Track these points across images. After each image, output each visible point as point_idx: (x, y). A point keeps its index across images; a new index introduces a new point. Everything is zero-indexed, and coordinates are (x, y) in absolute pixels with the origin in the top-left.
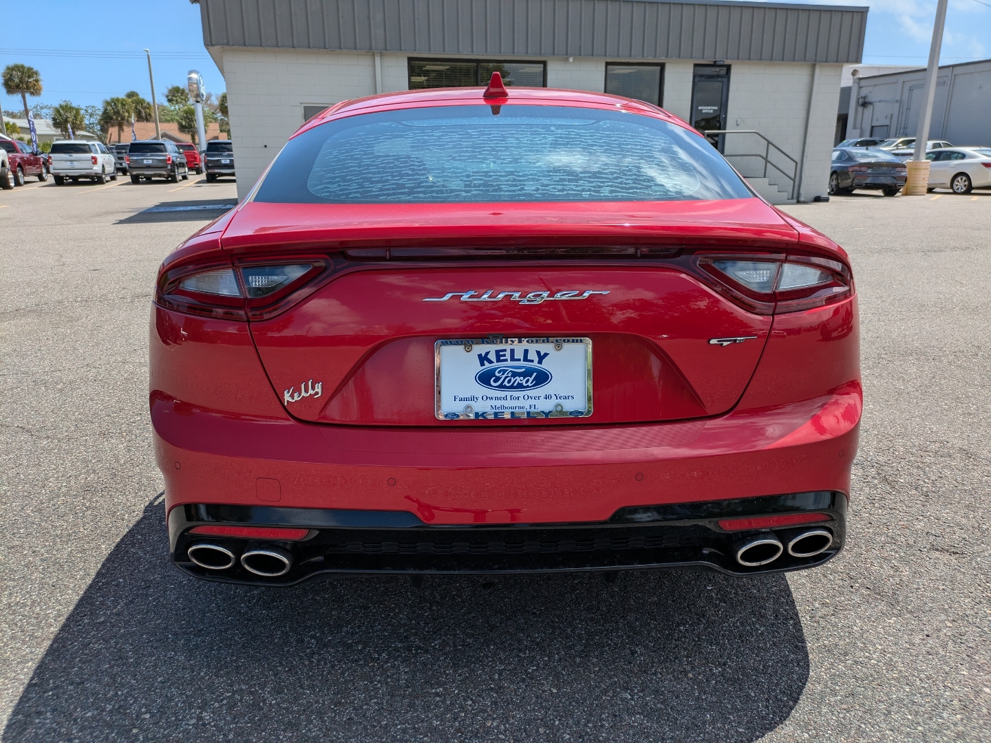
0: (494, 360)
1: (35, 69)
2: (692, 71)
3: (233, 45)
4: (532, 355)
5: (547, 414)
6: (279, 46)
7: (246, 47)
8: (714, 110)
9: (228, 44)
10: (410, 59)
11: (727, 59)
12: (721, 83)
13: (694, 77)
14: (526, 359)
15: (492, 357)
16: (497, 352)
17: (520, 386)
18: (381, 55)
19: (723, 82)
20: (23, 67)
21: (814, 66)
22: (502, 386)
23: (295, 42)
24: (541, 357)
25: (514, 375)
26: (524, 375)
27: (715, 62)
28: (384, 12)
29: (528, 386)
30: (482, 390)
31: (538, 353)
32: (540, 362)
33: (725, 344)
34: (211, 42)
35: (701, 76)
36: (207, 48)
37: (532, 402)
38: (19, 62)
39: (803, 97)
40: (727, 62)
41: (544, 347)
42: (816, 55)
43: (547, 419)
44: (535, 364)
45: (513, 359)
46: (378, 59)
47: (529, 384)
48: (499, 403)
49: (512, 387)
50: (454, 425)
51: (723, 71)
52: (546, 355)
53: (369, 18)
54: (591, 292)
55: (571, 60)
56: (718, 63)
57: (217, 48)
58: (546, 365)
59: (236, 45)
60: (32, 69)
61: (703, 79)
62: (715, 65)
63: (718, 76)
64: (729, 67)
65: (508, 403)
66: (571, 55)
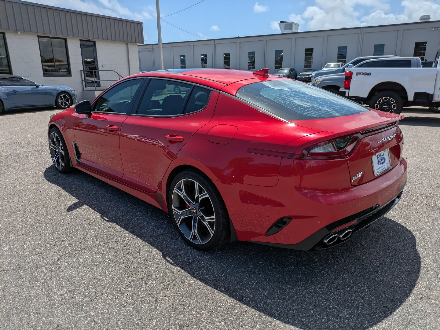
2: (79, 43)
8: (92, 60)
11: (94, 38)
12: (93, 49)
13: (81, 45)
19: (93, 48)
21: (127, 44)
27: (89, 39)
35: (84, 45)
39: (126, 56)
40: (94, 40)
42: (128, 40)
51: (92, 43)
55: (19, 33)
56: (90, 40)
61: (85, 46)
62: (89, 40)
63: (91, 46)
64: (94, 42)
66: (19, 31)
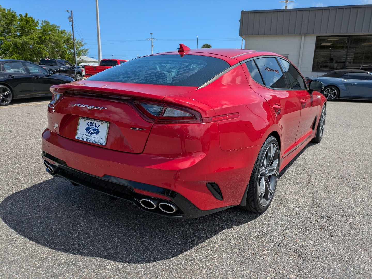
0: (89, 125)
1: (211, 45)
3: (249, 35)
4: (97, 125)
5: (96, 142)
6: (265, 34)
7: (253, 36)
9: (247, 35)
10: (317, 37)
14: (95, 126)
15: (89, 124)
16: (90, 123)
17: (93, 133)
18: (305, 35)
20: (207, 45)
22: (89, 133)
23: (271, 33)
24: (99, 126)
25: (93, 130)
26: (94, 130)
28: (309, 19)
29: (94, 134)
30: (85, 133)
31: (98, 124)
32: (98, 127)
33: (135, 130)
34: (242, 34)
36: (241, 36)
37: (94, 138)
38: (206, 44)
41: (100, 123)
43: (95, 144)
44: (97, 128)
45: (93, 126)
46: (303, 37)
47: (95, 133)
48: (88, 137)
49: (91, 133)
50: (78, 141)
52: (100, 125)
53: (302, 22)
54: (103, 108)
57: (244, 36)
58: (99, 129)
59: (250, 35)
60: (210, 45)
65: (90, 138)
